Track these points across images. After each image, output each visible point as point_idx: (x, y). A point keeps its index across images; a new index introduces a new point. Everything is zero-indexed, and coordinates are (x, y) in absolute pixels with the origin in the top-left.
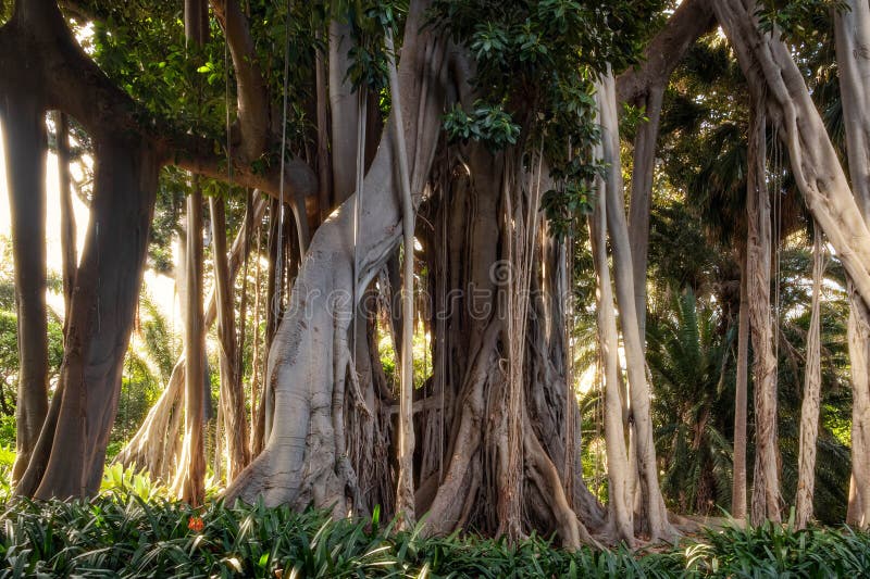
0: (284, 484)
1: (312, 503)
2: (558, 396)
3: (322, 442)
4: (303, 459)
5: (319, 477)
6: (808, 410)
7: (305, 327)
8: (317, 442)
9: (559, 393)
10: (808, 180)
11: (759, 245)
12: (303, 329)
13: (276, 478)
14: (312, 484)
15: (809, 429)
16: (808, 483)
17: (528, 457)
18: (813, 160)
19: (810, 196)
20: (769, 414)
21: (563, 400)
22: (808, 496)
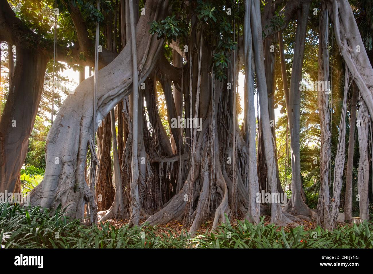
0: (47, 196)
1: (61, 205)
2: (245, 153)
3: (67, 177)
4: (58, 185)
5: (64, 193)
6: (338, 161)
7: (62, 126)
8: (65, 177)
9: (245, 152)
10: (342, 40)
11: (323, 76)
12: (61, 127)
13: (45, 193)
14: (60, 196)
15: (339, 171)
16: (336, 199)
17: (217, 182)
18: (345, 29)
19: (342, 48)
20: (325, 162)
21: (248, 155)
22: (336, 206)
